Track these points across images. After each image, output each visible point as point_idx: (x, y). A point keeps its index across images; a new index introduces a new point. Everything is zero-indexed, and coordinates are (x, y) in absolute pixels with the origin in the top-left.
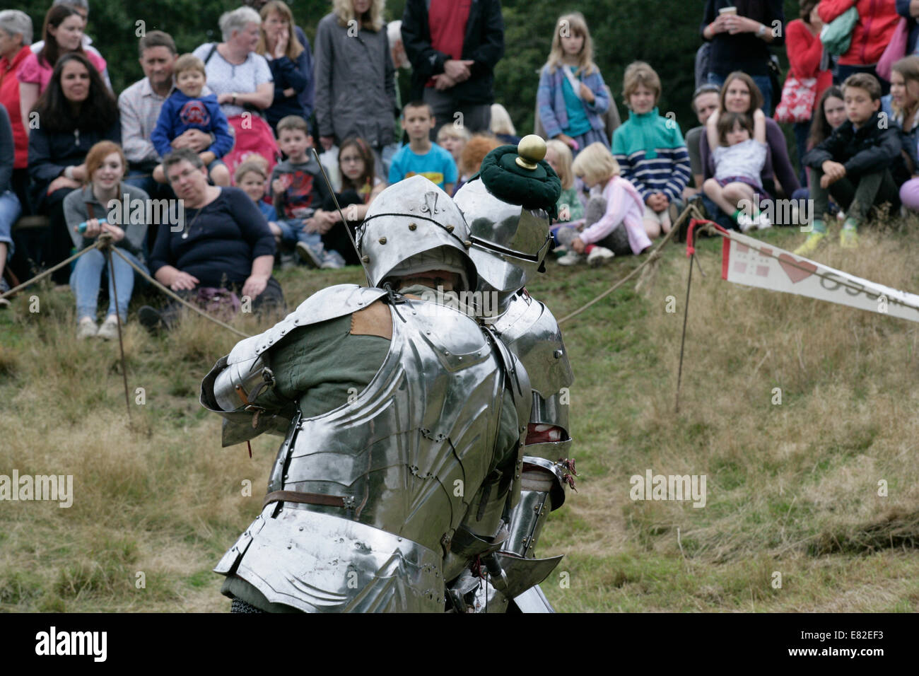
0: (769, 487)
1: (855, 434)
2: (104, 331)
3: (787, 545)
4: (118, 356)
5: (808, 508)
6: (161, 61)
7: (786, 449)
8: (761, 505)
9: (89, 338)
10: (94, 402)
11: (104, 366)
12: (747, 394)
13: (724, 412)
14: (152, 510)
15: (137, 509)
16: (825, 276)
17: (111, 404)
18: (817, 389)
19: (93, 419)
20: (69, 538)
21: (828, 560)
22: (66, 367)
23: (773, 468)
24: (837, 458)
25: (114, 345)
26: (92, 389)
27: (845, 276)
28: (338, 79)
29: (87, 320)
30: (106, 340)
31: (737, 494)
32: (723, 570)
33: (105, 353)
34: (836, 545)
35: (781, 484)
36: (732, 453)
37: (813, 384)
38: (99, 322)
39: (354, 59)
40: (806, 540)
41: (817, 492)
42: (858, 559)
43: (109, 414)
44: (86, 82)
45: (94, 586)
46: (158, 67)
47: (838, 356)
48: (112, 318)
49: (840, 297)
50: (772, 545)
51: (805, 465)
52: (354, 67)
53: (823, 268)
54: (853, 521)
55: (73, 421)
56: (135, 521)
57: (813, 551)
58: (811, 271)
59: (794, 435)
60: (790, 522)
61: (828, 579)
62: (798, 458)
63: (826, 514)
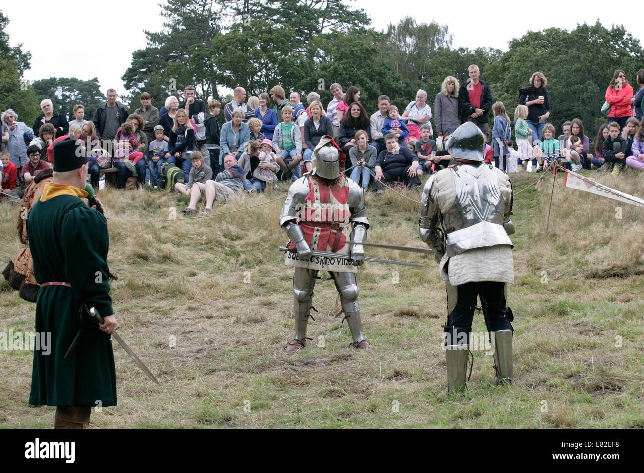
0: (575, 255)
1: (604, 239)
3: (579, 275)
5: (587, 263)
6: (386, 104)
7: (582, 243)
8: (572, 261)
12: (571, 225)
13: (562, 230)
16: (598, 186)
18: (594, 223)
21: (592, 280)
23: (576, 249)
24: (598, 247)
27: (605, 187)
28: (443, 114)
31: (564, 257)
32: (558, 282)
34: (595, 275)
35: (578, 255)
36: (564, 244)
37: (592, 222)
39: (448, 107)
40: (585, 273)
41: (590, 258)
42: (601, 280)
44: (359, 112)
46: (384, 106)
47: (602, 213)
49: (603, 194)
50: (574, 275)
51: (587, 248)
53: (598, 184)
54: (601, 268)
57: (587, 277)
58: (594, 184)
59: (584, 239)
60: (581, 267)
61: (591, 286)
62: (585, 246)
63: (593, 265)
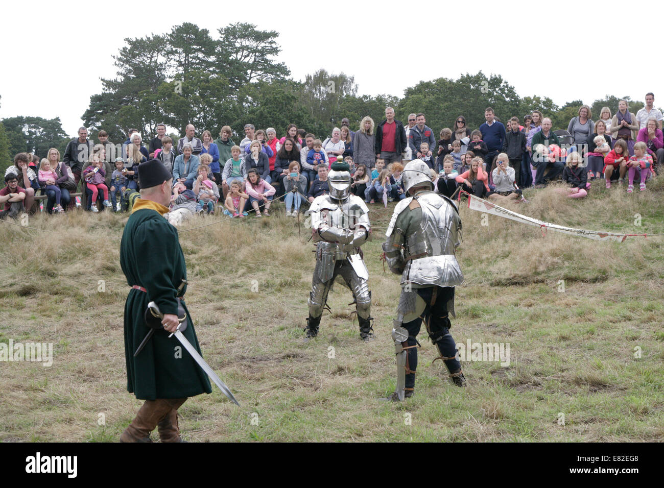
0: (480, 267)
1: (504, 253)
2: (293, 214)
3: (485, 283)
4: (297, 221)
5: (490, 273)
6: (310, 141)
7: (484, 256)
8: (477, 272)
9: (289, 216)
10: (291, 234)
11: (293, 224)
12: (473, 240)
13: (467, 245)
14: (306, 264)
15: (302, 264)
16: (497, 208)
17: (295, 235)
18: (493, 240)
19: (290, 239)
20: (283, 271)
21: (496, 288)
22: (283, 224)
23: (481, 262)
24: (498, 259)
25: (296, 219)
26: (289, 231)
27: (503, 208)
28: (360, 149)
29: (289, 212)
30: (294, 217)
31: (470, 268)
32: (466, 289)
33: (294, 221)
34: (498, 283)
35: (483, 266)
36: (469, 256)
37: (492, 239)
38: (292, 212)
39: (365, 143)
40: (490, 282)
41: (494, 269)
42: (504, 288)
43: (294, 237)
44: (291, 146)
45: (290, 285)
46: (309, 143)
47: (499, 231)
48: (295, 211)
49: (501, 214)
50: (480, 283)
51: (490, 260)
52: (364, 145)
53: (496, 206)
54: (503, 277)
55: (285, 239)
56: (301, 267)
57: (492, 285)
58: (493, 207)
59: (487, 252)
60: (485, 277)
61: (496, 293)
62: (488, 259)
63: (495, 275)
